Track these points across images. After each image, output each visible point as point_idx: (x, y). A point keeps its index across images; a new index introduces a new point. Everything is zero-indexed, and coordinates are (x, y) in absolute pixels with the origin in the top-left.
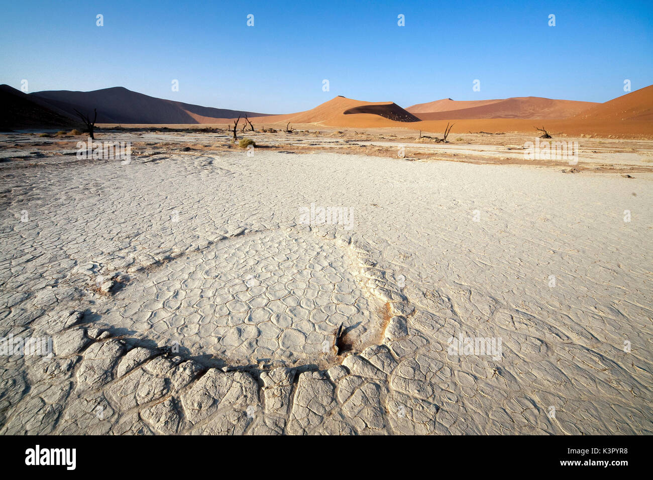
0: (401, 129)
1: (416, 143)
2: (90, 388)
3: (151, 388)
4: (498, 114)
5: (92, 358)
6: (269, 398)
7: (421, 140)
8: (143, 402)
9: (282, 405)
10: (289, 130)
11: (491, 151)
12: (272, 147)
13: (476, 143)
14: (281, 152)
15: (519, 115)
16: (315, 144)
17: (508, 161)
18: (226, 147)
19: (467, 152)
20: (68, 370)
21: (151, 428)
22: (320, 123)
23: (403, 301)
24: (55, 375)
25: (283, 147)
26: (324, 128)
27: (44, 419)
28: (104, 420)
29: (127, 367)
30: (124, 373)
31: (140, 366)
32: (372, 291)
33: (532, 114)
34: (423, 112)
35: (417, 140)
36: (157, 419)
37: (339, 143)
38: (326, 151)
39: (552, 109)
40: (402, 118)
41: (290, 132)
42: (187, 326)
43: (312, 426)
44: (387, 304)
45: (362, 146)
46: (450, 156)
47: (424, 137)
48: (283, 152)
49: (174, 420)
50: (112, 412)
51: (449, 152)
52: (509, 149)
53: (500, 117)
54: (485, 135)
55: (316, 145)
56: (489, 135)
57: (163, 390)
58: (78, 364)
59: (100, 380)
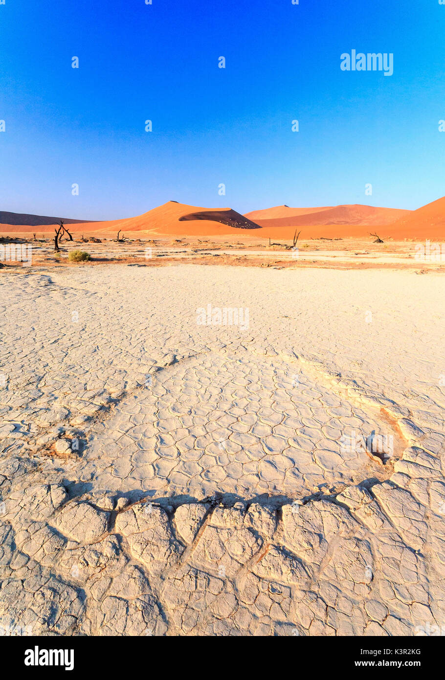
0: (243, 236)
1: (267, 250)
2: (166, 565)
3: (242, 543)
4: (332, 220)
5: (135, 532)
6: (365, 518)
7: (272, 247)
8: (245, 560)
9: (383, 521)
10: (120, 239)
11: (342, 257)
12: (112, 260)
13: (323, 249)
14: (131, 265)
15: (349, 221)
16: (162, 254)
17: (363, 266)
18: (53, 261)
19: (325, 259)
20: (118, 554)
21: (280, 583)
22: (153, 231)
23: (393, 404)
24: (105, 564)
25: (126, 260)
26: (158, 236)
27: (145, 617)
28: (220, 593)
29: (191, 529)
30: (193, 537)
31: (204, 524)
32: (359, 400)
33: (360, 221)
34: (261, 219)
35: (267, 248)
36: (280, 572)
37: (187, 253)
38: (179, 262)
39: (376, 216)
40: (242, 225)
41: (121, 241)
42: (208, 471)
43: (423, 533)
44: (382, 410)
45: (216, 255)
46: (310, 263)
47: (274, 244)
48: (134, 265)
49: (297, 566)
50: (221, 583)
51: (308, 258)
52: (356, 254)
53: (333, 223)
54: (326, 241)
55: (164, 255)
56: (330, 241)
57: (257, 541)
58: (122, 544)
59: (171, 552)
